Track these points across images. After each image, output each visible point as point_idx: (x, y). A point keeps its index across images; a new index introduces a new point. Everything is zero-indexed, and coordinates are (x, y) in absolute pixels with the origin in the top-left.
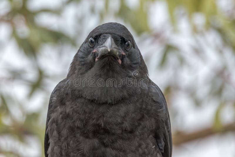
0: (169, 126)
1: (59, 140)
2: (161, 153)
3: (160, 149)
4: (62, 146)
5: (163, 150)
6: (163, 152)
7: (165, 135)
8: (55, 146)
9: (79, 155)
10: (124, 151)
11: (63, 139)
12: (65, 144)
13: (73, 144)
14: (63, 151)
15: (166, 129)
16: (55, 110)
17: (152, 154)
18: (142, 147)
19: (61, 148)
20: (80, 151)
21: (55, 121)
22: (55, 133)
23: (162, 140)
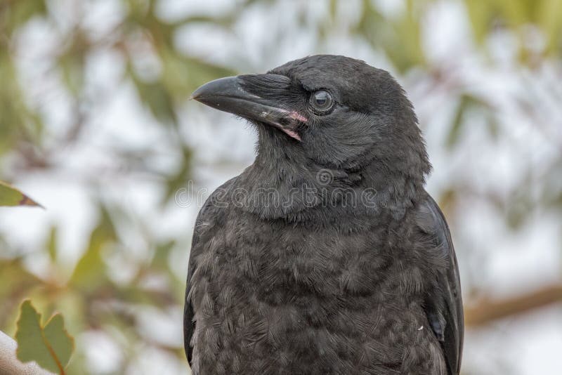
0: (457, 282)
1: (216, 313)
2: (437, 343)
3: (435, 334)
4: (223, 328)
5: (443, 336)
6: (443, 339)
7: (446, 302)
8: (207, 327)
9: (257, 345)
10: (356, 335)
11: (222, 311)
12: (228, 321)
13: (245, 321)
14: (225, 337)
15: (449, 289)
16: (205, 246)
17: (417, 345)
18: (394, 328)
19: (221, 333)
20: (260, 337)
21: (206, 273)
22: (207, 298)
23: (440, 315)
